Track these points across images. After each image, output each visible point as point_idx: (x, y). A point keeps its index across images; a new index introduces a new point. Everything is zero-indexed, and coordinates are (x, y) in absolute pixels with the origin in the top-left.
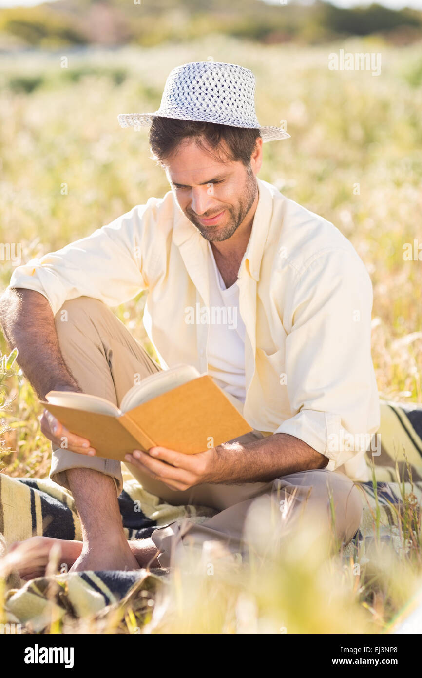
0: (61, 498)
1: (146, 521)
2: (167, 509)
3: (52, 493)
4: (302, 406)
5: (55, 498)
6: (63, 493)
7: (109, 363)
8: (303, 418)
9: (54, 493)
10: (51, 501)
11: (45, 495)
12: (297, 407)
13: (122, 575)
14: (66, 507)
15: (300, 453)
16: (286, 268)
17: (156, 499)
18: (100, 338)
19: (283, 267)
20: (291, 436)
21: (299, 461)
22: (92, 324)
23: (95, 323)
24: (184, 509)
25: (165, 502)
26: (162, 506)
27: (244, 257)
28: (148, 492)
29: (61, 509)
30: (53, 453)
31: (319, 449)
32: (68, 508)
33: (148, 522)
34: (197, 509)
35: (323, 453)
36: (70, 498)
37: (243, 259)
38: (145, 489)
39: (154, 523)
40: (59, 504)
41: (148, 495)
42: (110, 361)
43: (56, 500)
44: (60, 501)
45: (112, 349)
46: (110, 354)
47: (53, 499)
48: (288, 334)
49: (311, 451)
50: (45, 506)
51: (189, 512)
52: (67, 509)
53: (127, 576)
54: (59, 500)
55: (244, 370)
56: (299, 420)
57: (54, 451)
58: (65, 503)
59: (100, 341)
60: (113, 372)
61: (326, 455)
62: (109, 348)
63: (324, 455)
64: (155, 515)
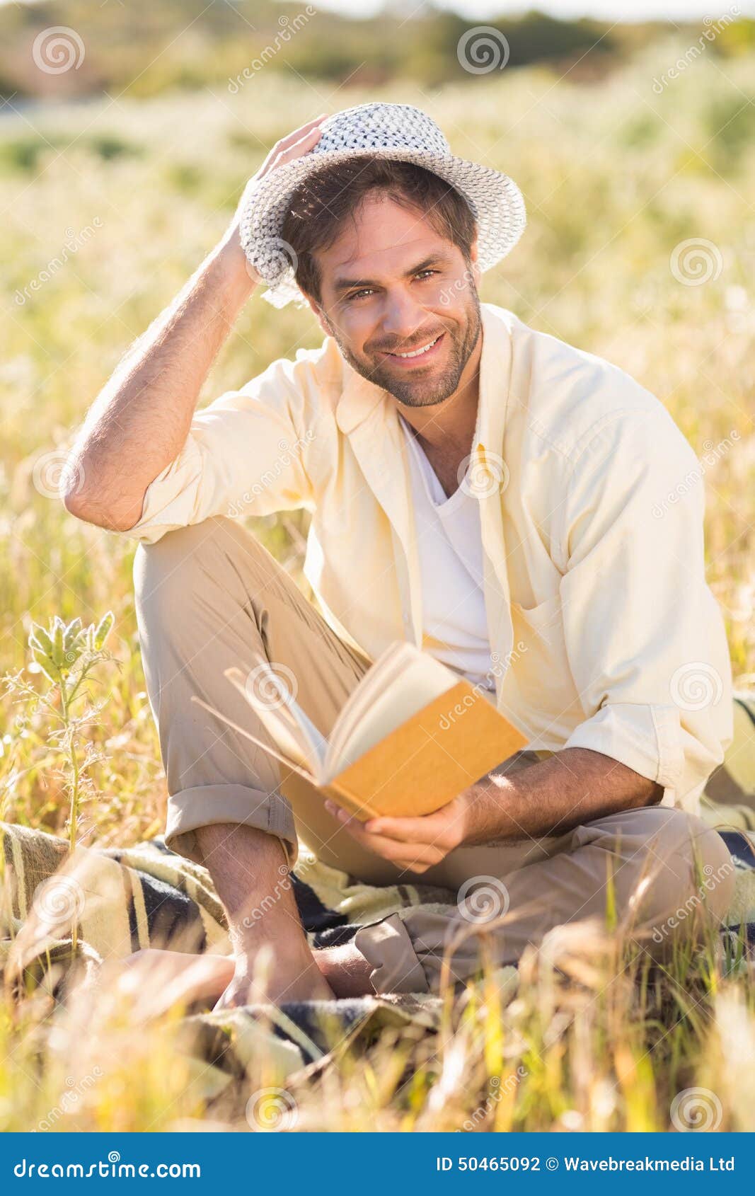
0: (176, 880)
1: (329, 917)
2: (365, 893)
3: (157, 874)
4: (605, 699)
5: (165, 881)
6: (178, 872)
7: (263, 634)
8: (612, 718)
9: (162, 873)
10: (160, 887)
11: (147, 877)
12: (596, 703)
13: (329, 1008)
14: (187, 897)
15: (615, 783)
16: (546, 453)
17: (342, 877)
18: (246, 590)
19: (541, 453)
20: (594, 752)
21: (614, 796)
22: (229, 564)
23: (235, 563)
24: (397, 892)
25: (359, 882)
26: (353, 889)
27: (474, 442)
28: (327, 864)
29: (179, 900)
30: (170, 798)
31: (647, 771)
32: (190, 898)
33: (333, 917)
34: (420, 891)
35: (654, 780)
36: (192, 881)
37: (473, 445)
38: (320, 860)
39: (344, 919)
40: (174, 892)
41: (327, 870)
42: (265, 629)
43: (168, 885)
44: (174, 887)
45: (268, 610)
46: (265, 618)
47: (162, 883)
48: (563, 575)
49: (634, 776)
50: (150, 897)
51: (405, 896)
52: (188, 899)
53: (338, 1009)
54: (172, 885)
55: (487, 641)
56: (606, 722)
57: (171, 795)
58: (183, 889)
59: (247, 597)
60: (269, 650)
61: (658, 782)
62: (262, 608)
63: (654, 782)
64: (344, 905)
